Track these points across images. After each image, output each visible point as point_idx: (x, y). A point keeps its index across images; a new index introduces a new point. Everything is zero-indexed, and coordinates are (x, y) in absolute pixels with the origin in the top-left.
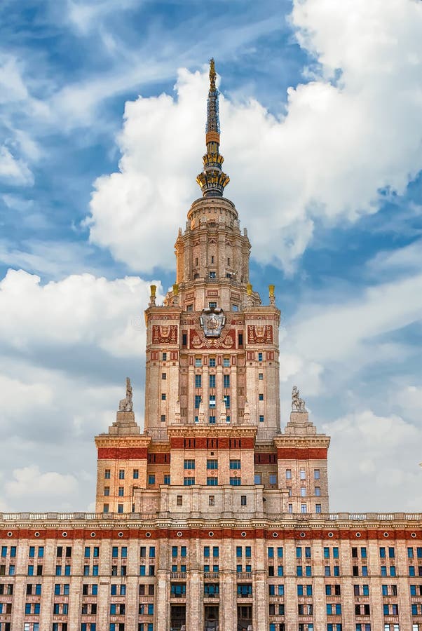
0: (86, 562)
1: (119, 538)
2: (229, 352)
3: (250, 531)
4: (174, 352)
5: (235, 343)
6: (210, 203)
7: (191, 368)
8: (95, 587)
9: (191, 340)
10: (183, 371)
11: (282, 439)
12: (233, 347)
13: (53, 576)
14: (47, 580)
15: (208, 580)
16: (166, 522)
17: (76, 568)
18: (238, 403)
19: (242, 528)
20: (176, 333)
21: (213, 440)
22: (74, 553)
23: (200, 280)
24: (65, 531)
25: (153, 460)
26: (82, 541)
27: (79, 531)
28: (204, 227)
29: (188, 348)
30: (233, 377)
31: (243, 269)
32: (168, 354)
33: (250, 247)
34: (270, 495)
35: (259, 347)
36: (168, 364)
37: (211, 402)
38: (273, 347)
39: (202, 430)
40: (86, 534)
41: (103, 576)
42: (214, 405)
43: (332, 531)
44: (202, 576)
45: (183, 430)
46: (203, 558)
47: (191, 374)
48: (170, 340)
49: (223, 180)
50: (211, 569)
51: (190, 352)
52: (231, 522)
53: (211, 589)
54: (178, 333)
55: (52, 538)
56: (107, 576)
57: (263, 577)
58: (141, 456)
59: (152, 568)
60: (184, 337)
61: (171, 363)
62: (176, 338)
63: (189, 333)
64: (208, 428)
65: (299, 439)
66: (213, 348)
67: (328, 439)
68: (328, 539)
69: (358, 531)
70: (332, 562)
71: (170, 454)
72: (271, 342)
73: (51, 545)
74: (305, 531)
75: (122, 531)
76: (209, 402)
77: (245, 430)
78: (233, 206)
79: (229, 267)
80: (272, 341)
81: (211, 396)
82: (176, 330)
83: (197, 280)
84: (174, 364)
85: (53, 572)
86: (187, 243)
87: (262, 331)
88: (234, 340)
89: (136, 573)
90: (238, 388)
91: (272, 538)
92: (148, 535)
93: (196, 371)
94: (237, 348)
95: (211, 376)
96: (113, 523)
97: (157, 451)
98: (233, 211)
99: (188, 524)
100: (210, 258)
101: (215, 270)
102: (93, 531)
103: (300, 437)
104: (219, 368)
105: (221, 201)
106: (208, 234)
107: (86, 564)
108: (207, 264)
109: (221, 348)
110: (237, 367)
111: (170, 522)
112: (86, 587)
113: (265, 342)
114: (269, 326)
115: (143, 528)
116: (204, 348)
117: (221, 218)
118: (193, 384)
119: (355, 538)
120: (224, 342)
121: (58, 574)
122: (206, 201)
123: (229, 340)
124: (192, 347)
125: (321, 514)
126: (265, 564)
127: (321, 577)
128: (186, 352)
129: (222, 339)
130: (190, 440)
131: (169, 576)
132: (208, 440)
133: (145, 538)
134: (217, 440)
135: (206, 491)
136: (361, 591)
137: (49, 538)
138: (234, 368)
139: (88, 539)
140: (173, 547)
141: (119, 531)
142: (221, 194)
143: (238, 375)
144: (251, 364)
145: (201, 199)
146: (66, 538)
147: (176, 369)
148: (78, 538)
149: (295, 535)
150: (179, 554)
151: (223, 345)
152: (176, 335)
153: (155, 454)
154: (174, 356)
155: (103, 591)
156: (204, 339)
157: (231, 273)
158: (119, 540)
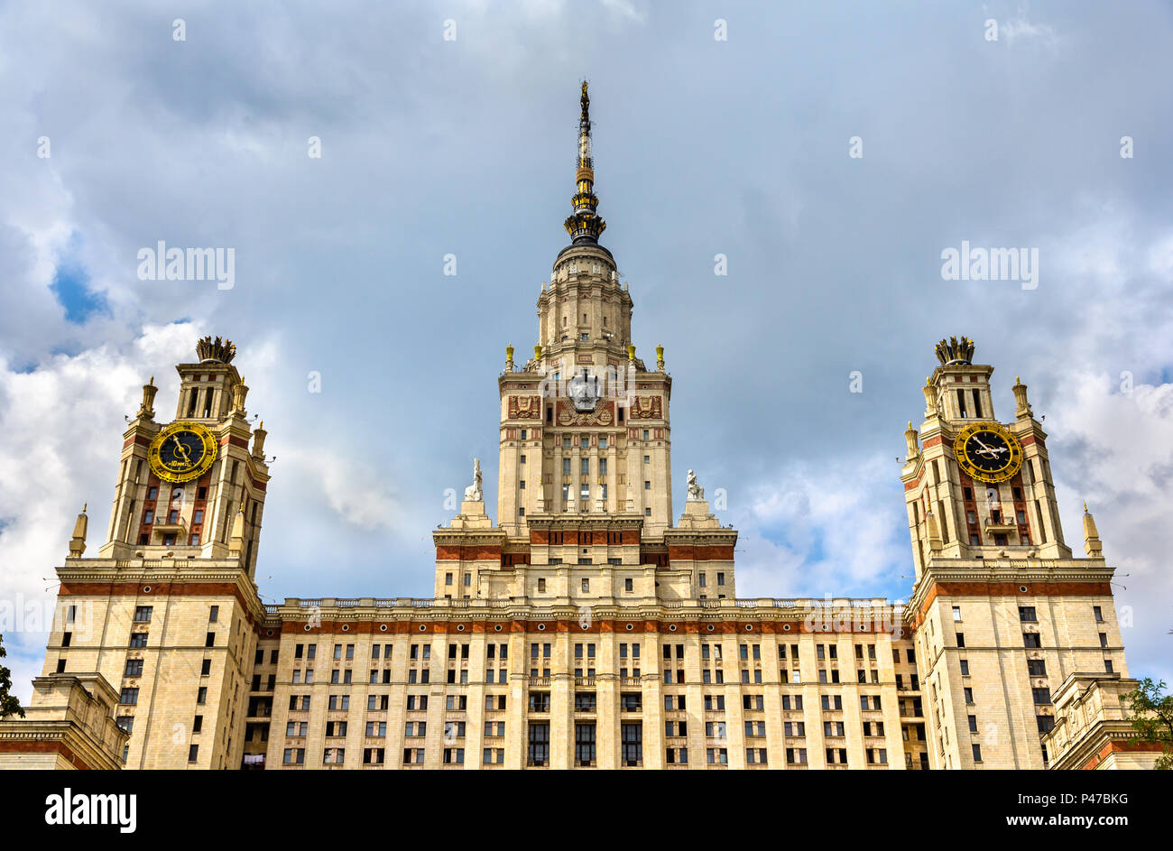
0: (413, 665)
1: (458, 633)
2: (605, 430)
3: (638, 623)
4: (535, 428)
5: (613, 419)
6: (580, 251)
7: (558, 450)
8: (424, 699)
9: (558, 415)
10: (547, 456)
11: (675, 534)
12: (611, 424)
13: (367, 684)
14: (356, 688)
15: (580, 689)
16: (523, 610)
17: (399, 674)
18: (618, 494)
19: (627, 619)
20: (539, 405)
21: (585, 533)
22: (395, 652)
23: (569, 342)
24: (384, 623)
25: (508, 561)
26: (407, 636)
27: (403, 624)
28: (574, 279)
29: (554, 424)
30: (611, 461)
31: (622, 331)
32: (529, 432)
33: (631, 305)
34: (664, 579)
35: (645, 423)
36: (528, 444)
37: (583, 493)
38: (663, 423)
39: (572, 521)
40: (413, 627)
41: (435, 684)
42: (588, 496)
43: (751, 623)
44: (573, 683)
45: (548, 521)
46: (574, 658)
47: (558, 458)
48: (531, 414)
49: (597, 226)
50: (585, 674)
51: (557, 429)
52: (612, 610)
53: (585, 702)
54: (542, 406)
55: (366, 632)
56: (440, 684)
57: (656, 684)
58: (493, 556)
59: (503, 672)
60: (549, 412)
61: (533, 444)
62: (539, 412)
63: (555, 407)
64: (579, 518)
65: (697, 534)
66: (585, 424)
67: (734, 534)
68: (746, 633)
69: (786, 623)
70: (751, 665)
71: (530, 555)
72: (659, 417)
73: (365, 641)
74: (713, 623)
75: (463, 623)
76: (580, 492)
77: (627, 521)
78: (609, 254)
79: (605, 328)
80: (661, 415)
81: (583, 485)
82: (539, 402)
83: (565, 342)
84: (536, 445)
85: (366, 678)
86: (553, 299)
87: (648, 403)
88: (613, 416)
89: (481, 680)
90: (618, 475)
91: (668, 632)
92: (498, 628)
93: (564, 453)
94: (616, 424)
95: (583, 459)
96: (450, 612)
97: (513, 551)
98: (611, 262)
99: (553, 613)
100: (582, 317)
101: (587, 331)
102: (422, 623)
103: (699, 532)
104: (594, 451)
105: (595, 249)
106: (580, 287)
107: (412, 668)
108: (578, 323)
109: (596, 425)
110: (617, 449)
111: (528, 610)
112: (411, 698)
113: (652, 415)
114: (657, 397)
115: (492, 620)
116: (574, 425)
117: (596, 269)
118: (559, 470)
119: (783, 632)
120: (599, 417)
121: (372, 681)
122: (575, 249)
123: (606, 415)
124: (559, 424)
125: (736, 600)
126: (659, 667)
127: (736, 684)
128: (551, 430)
129: (597, 414)
130: (556, 533)
131: (527, 683)
132: (579, 533)
133: (494, 632)
134: (591, 533)
135: (579, 573)
136: (793, 705)
137: (361, 632)
138: (613, 451)
139: (416, 633)
140: (533, 644)
141: (459, 623)
142: (596, 242)
143: (618, 458)
144: (634, 444)
145: (570, 248)
146: (385, 633)
147: (539, 451)
148: (402, 633)
149: (700, 629)
150: (541, 653)
151: (599, 422)
152: (539, 408)
153: (511, 555)
154: (536, 434)
155: (435, 704)
156: (574, 414)
157: (608, 335)
158: (458, 636)
